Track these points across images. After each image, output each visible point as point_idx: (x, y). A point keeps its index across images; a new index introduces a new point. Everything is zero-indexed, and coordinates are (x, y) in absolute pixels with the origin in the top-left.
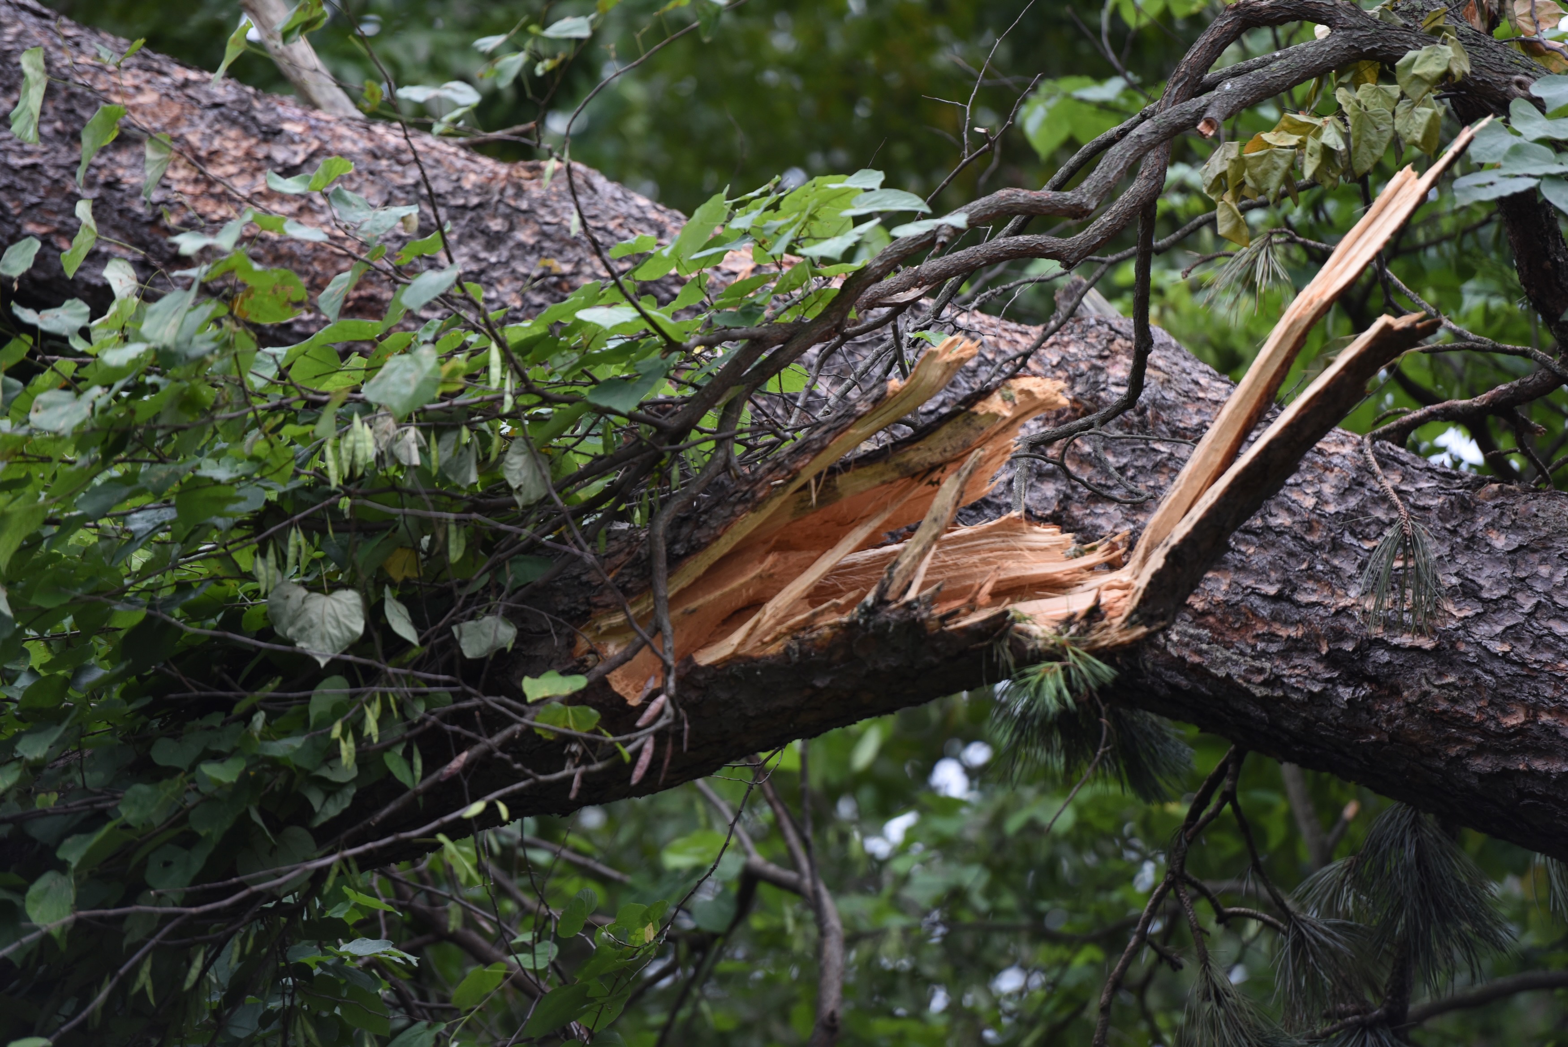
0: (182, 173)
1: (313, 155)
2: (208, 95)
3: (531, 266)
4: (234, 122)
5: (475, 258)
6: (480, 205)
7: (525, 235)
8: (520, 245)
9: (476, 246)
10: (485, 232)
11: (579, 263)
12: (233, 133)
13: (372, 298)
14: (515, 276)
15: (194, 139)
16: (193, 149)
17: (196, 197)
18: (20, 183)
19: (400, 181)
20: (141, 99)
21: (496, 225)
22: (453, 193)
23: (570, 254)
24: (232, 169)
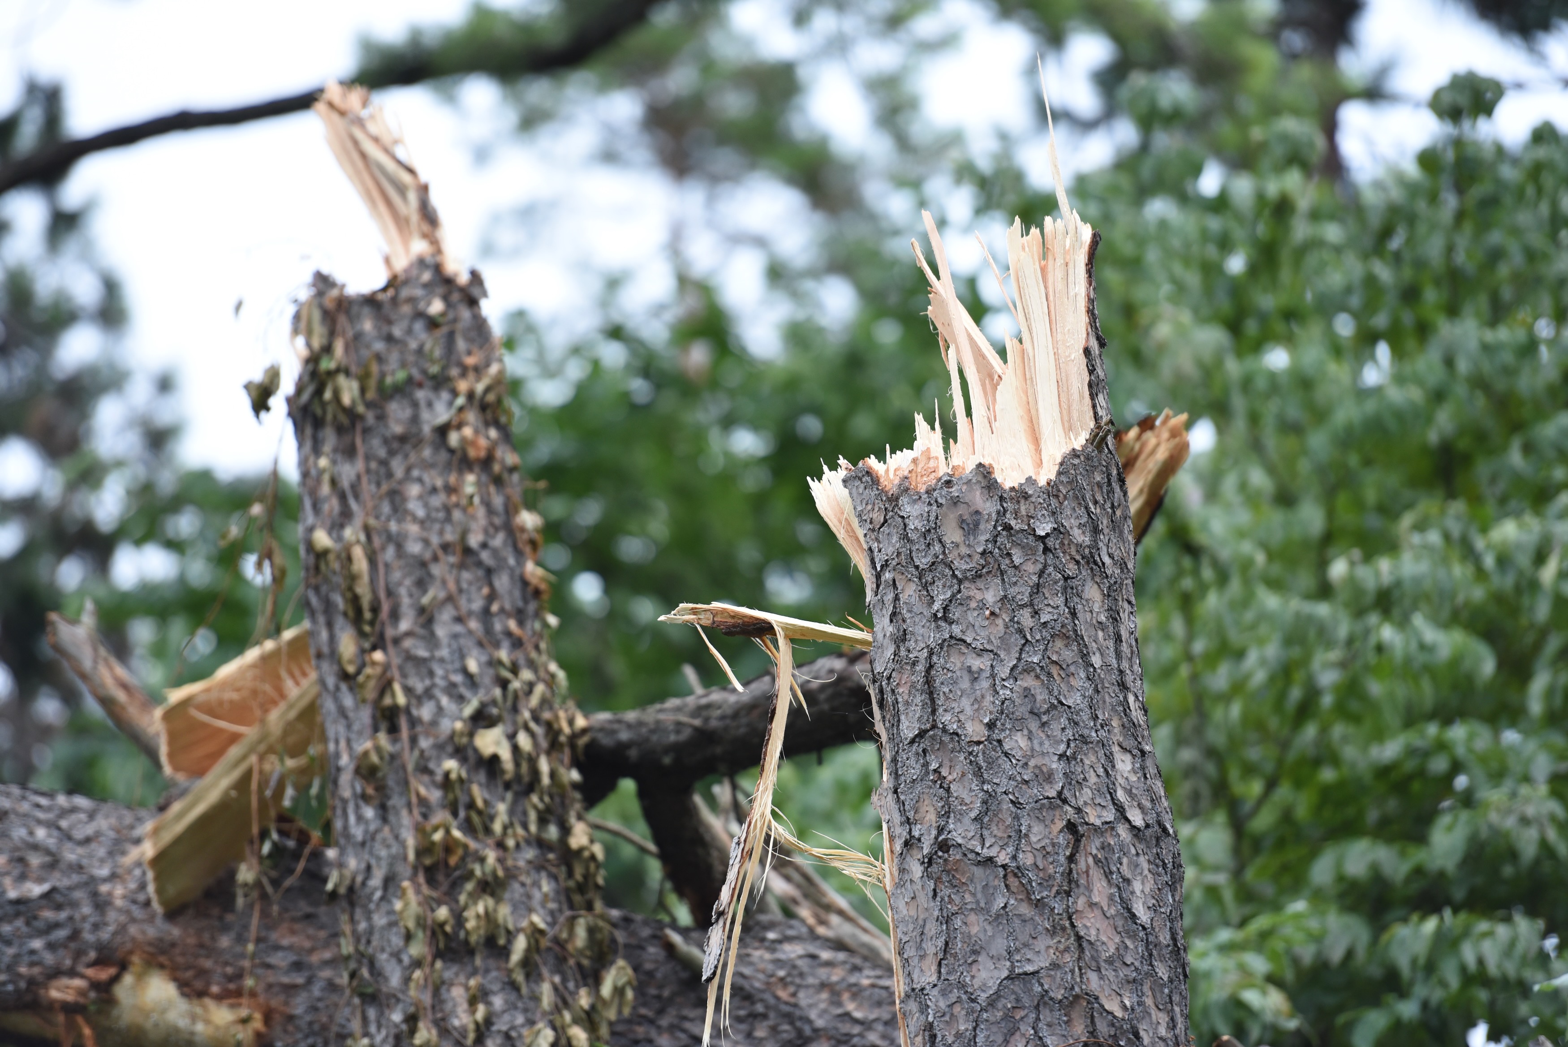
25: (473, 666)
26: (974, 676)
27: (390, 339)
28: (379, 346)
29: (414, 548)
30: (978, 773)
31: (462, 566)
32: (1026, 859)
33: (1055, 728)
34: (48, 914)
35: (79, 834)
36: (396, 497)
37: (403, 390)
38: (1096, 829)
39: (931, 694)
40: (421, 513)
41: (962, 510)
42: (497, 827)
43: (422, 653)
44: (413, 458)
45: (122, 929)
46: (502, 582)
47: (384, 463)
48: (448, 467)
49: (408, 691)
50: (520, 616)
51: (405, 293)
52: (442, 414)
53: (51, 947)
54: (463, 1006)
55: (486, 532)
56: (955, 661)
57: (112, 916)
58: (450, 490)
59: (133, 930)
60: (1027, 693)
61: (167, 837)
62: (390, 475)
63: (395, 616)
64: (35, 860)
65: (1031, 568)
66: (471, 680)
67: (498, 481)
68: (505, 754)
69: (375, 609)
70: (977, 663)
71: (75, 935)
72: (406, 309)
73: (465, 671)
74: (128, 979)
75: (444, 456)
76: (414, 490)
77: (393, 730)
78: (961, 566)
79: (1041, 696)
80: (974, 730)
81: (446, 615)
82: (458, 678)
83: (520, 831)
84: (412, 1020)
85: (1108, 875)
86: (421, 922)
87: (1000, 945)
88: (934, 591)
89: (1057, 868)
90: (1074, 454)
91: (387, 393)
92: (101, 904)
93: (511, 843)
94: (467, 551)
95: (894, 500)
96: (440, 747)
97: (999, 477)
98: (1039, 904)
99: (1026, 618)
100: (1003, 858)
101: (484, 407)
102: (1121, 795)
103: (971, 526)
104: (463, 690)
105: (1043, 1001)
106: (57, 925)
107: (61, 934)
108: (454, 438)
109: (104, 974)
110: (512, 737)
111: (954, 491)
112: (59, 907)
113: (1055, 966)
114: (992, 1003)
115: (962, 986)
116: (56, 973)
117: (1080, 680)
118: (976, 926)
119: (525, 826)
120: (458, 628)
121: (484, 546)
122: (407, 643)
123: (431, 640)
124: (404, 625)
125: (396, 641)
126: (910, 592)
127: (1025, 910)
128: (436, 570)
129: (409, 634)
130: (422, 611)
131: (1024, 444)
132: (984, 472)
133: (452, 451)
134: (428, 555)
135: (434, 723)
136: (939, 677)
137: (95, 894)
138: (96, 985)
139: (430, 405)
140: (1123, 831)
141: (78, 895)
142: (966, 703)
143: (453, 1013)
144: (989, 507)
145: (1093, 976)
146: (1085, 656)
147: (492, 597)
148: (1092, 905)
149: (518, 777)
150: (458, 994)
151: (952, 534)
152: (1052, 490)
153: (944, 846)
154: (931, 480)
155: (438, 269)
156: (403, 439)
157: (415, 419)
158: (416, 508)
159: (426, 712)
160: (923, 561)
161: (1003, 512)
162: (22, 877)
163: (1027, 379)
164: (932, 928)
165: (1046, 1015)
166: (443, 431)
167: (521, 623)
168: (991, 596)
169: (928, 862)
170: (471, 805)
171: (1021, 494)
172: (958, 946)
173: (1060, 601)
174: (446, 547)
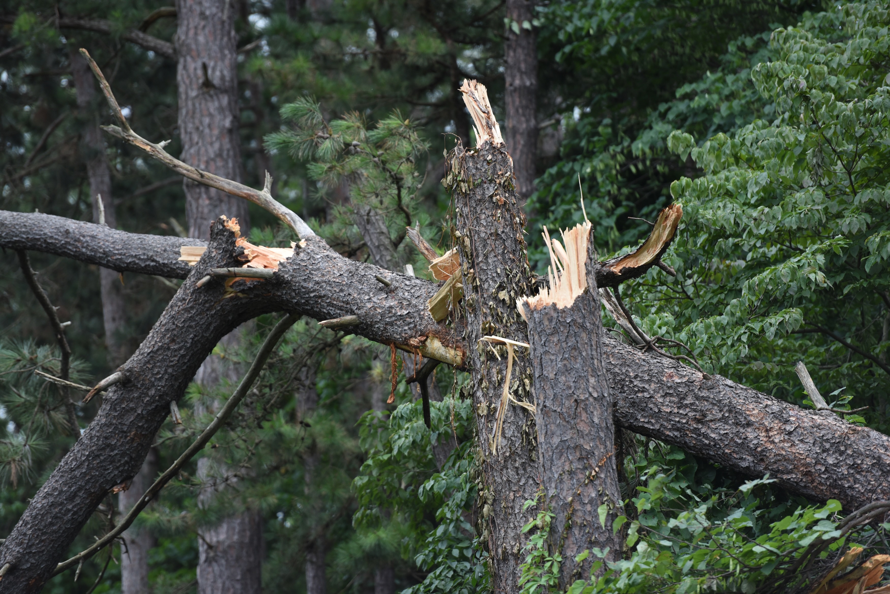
0: (764, 434)
1: (796, 428)
2: (772, 410)
3: (850, 462)
4: (777, 418)
5: (837, 459)
6: (839, 442)
7: (849, 452)
8: (848, 455)
9: (837, 455)
10: (839, 450)
11: (863, 460)
12: (777, 421)
13: (810, 471)
14: (847, 464)
15: (766, 424)
16: (766, 427)
17: (766, 442)
18: (724, 438)
19: (819, 435)
20: (754, 412)
21: (842, 448)
22: (832, 438)
23: (861, 458)
24: (776, 433)
25: (499, 271)
26: (552, 361)
27: (477, 168)
28: (474, 171)
29: (483, 235)
30: (552, 388)
31: (495, 240)
32: (564, 410)
33: (572, 374)
34: (408, 320)
35: (416, 295)
36: (478, 219)
37: (480, 185)
38: (583, 401)
39: (542, 365)
40: (485, 224)
41: (548, 316)
42: (504, 321)
43: (485, 268)
44: (483, 207)
45: (426, 326)
46: (508, 243)
47: (475, 208)
48: (493, 208)
49: (481, 280)
50: (514, 252)
51: (481, 154)
52: (491, 191)
53: (410, 329)
54: (495, 375)
55: (504, 227)
56: (547, 357)
57: (425, 322)
58: (492, 215)
59: (429, 326)
60: (565, 365)
61: (433, 304)
62: (476, 212)
63: (477, 256)
64: (405, 303)
65: (566, 331)
66: (499, 275)
67: (508, 210)
68: (507, 298)
69: (472, 255)
70: (553, 357)
71: (415, 326)
72: (481, 158)
73: (497, 272)
74: (429, 340)
75: (492, 204)
76: (483, 216)
77: (477, 292)
78: (548, 331)
79: (568, 366)
80: (552, 376)
81: (492, 255)
82: (494, 275)
83: (512, 320)
84: (481, 380)
85: (586, 412)
86: (483, 350)
87: (558, 433)
88: (542, 337)
89: (572, 413)
90: (579, 297)
91: (476, 186)
92: (421, 318)
93: (509, 325)
94: (498, 235)
95: (532, 312)
96: (489, 297)
97: (558, 306)
98: (568, 422)
99: (564, 345)
100: (559, 410)
101: (504, 187)
102: (591, 390)
103: (550, 320)
104: (496, 279)
105: (568, 448)
106: (410, 323)
107: (412, 325)
108: (494, 199)
109: (423, 339)
110: (509, 292)
111: (546, 311)
112: (411, 318)
113: (572, 438)
114: (557, 448)
115: (550, 443)
116: (411, 337)
117: (579, 360)
118: (553, 427)
119: (513, 319)
120: (496, 259)
121: (503, 232)
122: (481, 264)
123: (487, 263)
124: (480, 259)
125: (478, 264)
126: (536, 337)
127: (564, 423)
128: (489, 242)
129: (481, 262)
130: (485, 255)
131: (568, 292)
132: (554, 305)
133: (494, 203)
134: (486, 237)
135: (487, 290)
136: (543, 361)
137: (419, 315)
138: (421, 342)
139: (488, 188)
140: (591, 399)
141: (415, 314)
142: (550, 368)
143: (493, 376)
144: (555, 315)
145: (582, 440)
146: (580, 353)
147: (505, 248)
148: (582, 421)
149: (511, 304)
150: (494, 371)
151: (546, 323)
152: (572, 309)
153: (545, 406)
154: (541, 307)
155: (491, 143)
156: (480, 200)
157: (483, 194)
158: (483, 222)
159: (486, 286)
160: (539, 330)
161: (558, 317)
162: (402, 308)
163: (569, 273)
164: (543, 427)
165: (569, 451)
166: (491, 197)
167: (514, 255)
168: (555, 339)
169: (542, 410)
170: (497, 314)
171: (563, 311)
172: (549, 432)
173: (573, 339)
174: (491, 234)
